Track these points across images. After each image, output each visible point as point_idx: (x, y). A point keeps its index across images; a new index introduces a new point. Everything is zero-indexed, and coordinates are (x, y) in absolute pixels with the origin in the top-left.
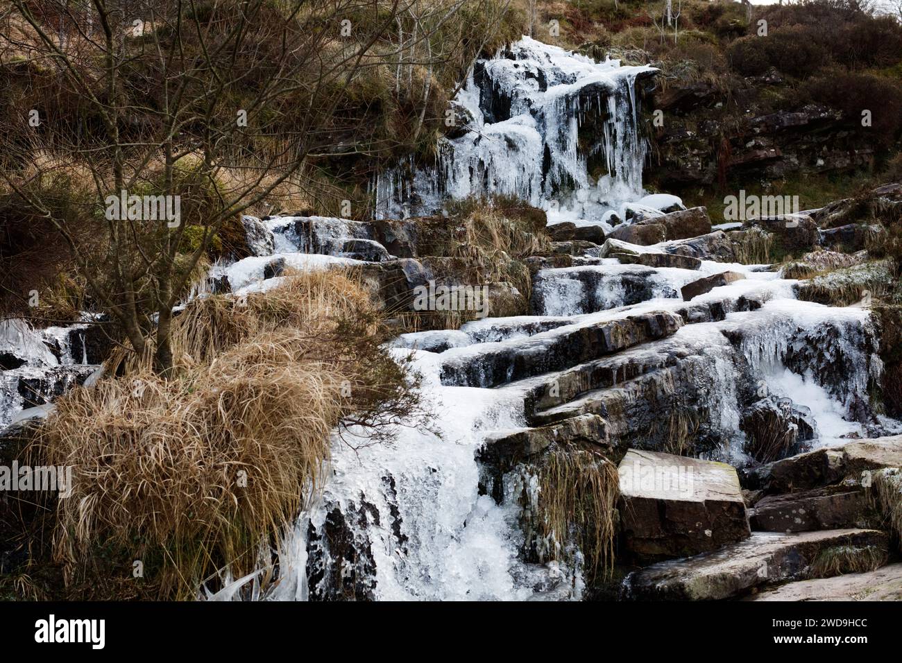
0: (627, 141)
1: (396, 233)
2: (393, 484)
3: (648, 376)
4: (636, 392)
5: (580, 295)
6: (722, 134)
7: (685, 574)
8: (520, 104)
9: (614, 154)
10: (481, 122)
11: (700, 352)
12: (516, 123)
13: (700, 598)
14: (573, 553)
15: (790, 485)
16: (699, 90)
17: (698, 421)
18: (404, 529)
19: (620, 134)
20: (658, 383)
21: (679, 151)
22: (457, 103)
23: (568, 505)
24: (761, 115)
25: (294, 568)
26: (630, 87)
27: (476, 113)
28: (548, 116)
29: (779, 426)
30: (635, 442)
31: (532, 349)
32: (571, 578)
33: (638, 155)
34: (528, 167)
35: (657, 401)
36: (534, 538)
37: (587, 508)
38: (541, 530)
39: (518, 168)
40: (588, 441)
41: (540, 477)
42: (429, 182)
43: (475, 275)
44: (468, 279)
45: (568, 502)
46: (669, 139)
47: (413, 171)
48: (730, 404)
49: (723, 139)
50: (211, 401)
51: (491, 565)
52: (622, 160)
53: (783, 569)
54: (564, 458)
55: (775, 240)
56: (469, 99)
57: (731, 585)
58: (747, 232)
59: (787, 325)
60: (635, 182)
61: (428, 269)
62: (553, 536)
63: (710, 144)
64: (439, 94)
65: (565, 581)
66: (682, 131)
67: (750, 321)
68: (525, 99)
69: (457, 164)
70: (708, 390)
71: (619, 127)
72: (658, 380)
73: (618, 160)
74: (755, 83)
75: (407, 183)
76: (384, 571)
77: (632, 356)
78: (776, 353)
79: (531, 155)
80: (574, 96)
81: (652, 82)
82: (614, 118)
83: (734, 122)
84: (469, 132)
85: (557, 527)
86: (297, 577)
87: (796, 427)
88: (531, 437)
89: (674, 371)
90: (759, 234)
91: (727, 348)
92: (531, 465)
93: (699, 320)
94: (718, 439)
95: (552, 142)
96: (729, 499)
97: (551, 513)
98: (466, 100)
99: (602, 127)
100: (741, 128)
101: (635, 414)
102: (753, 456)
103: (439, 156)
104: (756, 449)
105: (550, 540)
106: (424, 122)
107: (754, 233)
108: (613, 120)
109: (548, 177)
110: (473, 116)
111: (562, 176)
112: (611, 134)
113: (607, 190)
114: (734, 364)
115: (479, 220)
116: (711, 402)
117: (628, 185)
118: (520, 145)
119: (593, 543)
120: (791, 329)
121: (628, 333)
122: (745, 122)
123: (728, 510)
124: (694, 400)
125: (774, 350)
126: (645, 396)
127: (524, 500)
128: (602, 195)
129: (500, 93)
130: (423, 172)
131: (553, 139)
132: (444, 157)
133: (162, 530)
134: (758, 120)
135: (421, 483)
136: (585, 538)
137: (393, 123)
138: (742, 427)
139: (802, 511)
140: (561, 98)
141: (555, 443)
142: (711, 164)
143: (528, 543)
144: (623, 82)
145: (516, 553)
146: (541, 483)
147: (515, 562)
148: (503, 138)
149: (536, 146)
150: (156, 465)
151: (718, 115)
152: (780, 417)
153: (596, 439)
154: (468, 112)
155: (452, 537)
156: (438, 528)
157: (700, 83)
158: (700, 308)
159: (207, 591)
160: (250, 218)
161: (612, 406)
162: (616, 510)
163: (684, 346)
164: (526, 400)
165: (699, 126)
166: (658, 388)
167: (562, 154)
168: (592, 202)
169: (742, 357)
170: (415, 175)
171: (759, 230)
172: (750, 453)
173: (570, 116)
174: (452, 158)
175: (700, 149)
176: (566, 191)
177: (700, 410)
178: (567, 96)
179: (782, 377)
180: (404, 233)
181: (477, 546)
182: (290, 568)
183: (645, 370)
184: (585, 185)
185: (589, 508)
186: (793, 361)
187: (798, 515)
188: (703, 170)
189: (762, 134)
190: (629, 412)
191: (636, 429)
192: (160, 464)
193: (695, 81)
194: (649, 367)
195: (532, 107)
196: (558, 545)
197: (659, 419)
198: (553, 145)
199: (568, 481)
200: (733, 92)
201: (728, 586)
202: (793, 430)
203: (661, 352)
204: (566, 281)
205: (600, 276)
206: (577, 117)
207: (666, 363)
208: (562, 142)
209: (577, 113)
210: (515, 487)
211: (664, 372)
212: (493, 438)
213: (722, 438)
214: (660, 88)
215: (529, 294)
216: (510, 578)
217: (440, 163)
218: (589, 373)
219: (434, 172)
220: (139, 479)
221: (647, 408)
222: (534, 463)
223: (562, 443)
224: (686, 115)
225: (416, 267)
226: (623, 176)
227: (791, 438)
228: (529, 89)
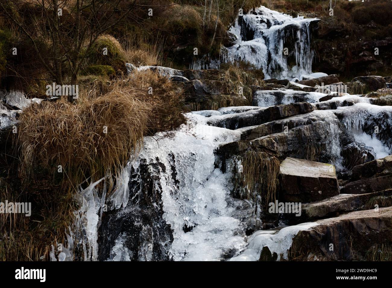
0: (305, 51)
1: (195, 75)
2: (174, 157)
3: (298, 127)
4: (292, 134)
5: (274, 102)
6: (348, 49)
7: (306, 206)
8: (258, 34)
9: (299, 57)
10: (240, 41)
11: (323, 120)
12: (256, 41)
13: (313, 216)
14: (257, 196)
15: (360, 177)
16: (338, 29)
17: (320, 149)
18: (178, 177)
19: (302, 48)
20: (302, 131)
21: (328, 56)
22: (230, 32)
23: (255, 175)
24: (366, 41)
25: (123, 184)
26: (307, 27)
27: (238, 36)
28: (270, 39)
29: (359, 155)
30: (291, 155)
31: (247, 116)
32: (255, 206)
33: (310, 57)
34: (261, 61)
35: (302, 139)
36: (239, 187)
37: (264, 177)
38: (242, 184)
39: (256, 60)
40: (266, 149)
41: (242, 161)
42: (217, 65)
43: (226, 89)
44: (223, 90)
45: (255, 174)
46: (324, 50)
47: (210, 60)
48: (336, 144)
49: (349, 51)
50: (88, 108)
51: (217, 197)
52: (303, 59)
53: (352, 206)
54: (254, 154)
55: (366, 87)
56: (236, 31)
57: (327, 210)
58: (354, 83)
59: (365, 113)
60: (308, 69)
61: (204, 85)
62: (247, 187)
63: (343, 53)
64: (222, 27)
65: (251, 206)
66: (330, 47)
67: (347, 110)
68: (261, 32)
69: (229, 58)
70: (326, 136)
71: (302, 44)
72: (303, 129)
73: (301, 59)
74: (364, 28)
75: (207, 65)
76: (166, 191)
77: (291, 119)
78: (359, 124)
79: (262, 55)
80: (282, 30)
81: (317, 25)
82: (300, 40)
83: (354, 44)
84: (235, 44)
85: (249, 183)
86: (124, 189)
87: (366, 155)
88: (239, 144)
89: (310, 127)
90: (359, 84)
91: (336, 120)
92: (239, 156)
93: (325, 109)
94: (330, 158)
95: (272, 50)
96: (330, 177)
97: (247, 177)
98: (234, 31)
99: (294, 44)
100: (357, 47)
101: (291, 143)
102: (346, 167)
103: (221, 54)
104: (348, 165)
105: (246, 189)
106: (215, 39)
107: (357, 84)
108: (299, 41)
109: (270, 66)
110: (237, 38)
111: (276, 66)
112: (298, 47)
113: (296, 72)
114: (339, 127)
115: (232, 71)
116: (327, 142)
117: (305, 70)
118: (257, 51)
119: (266, 192)
120: (366, 115)
121: (290, 110)
122: (359, 44)
123: (329, 182)
124: (319, 139)
125: (358, 123)
126: (296, 137)
127: (235, 170)
128: (293, 74)
129: (250, 29)
130: (214, 61)
131: (272, 49)
132: (223, 55)
133: (63, 162)
134: (364, 43)
135: (187, 158)
136: (262, 190)
137: (201, 39)
138: (342, 154)
139: (364, 186)
140: (276, 31)
141: (250, 148)
142: (343, 62)
143: (235, 190)
144: (304, 25)
145: (229, 193)
146: (243, 164)
147: (228, 197)
148: (250, 47)
149: (264, 51)
150: (61, 132)
151: (347, 41)
152: (359, 151)
153: (270, 148)
154: (235, 36)
155: (201, 184)
156: (194, 179)
157: (339, 26)
158: (325, 104)
159: (82, 189)
160: (129, 64)
161: (281, 139)
162: (278, 180)
163: (315, 116)
164: (241, 135)
165: (338, 45)
166: (302, 133)
167: (276, 55)
168: (289, 77)
169: (343, 125)
170: (210, 62)
171: (359, 82)
172: (345, 166)
173: (280, 39)
174: (227, 56)
175: (338, 55)
176: (278, 72)
177: (322, 144)
178: (279, 30)
179: (362, 136)
180: (198, 75)
181: (211, 188)
182: (121, 184)
183: (297, 125)
184: (286, 69)
185: (265, 177)
186: (367, 129)
187: (362, 187)
188: (339, 65)
189: (366, 50)
190: (289, 142)
191: (291, 150)
192: (62, 131)
193: (336, 25)
194: (299, 124)
195: (263, 35)
196: (249, 191)
197: (303, 147)
198: (272, 51)
199: (255, 164)
200: (354, 31)
201: (325, 211)
202: (365, 156)
203: (305, 118)
204: (268, 96)
205: (284, 94)
206: (283, 39)
207: (307, 123)
208: (276, 50)
209: (283, 38)
210: (231, 165)
211: (306, 126)
212: (222, 144)
213: (332, 158)
214: (320, 28)
215: (251, 100)
216: (226, 203)
217: (221, 57)
218: (272, 126)
219: (219, 61)
220: (53, 137)
221: (297, 141)
222: (240, 155)
223: (254, 148)
224: (332, 40)
225: (199, 83)
226: (303, 66)
227: (364, 160)
228: (263, 27)
